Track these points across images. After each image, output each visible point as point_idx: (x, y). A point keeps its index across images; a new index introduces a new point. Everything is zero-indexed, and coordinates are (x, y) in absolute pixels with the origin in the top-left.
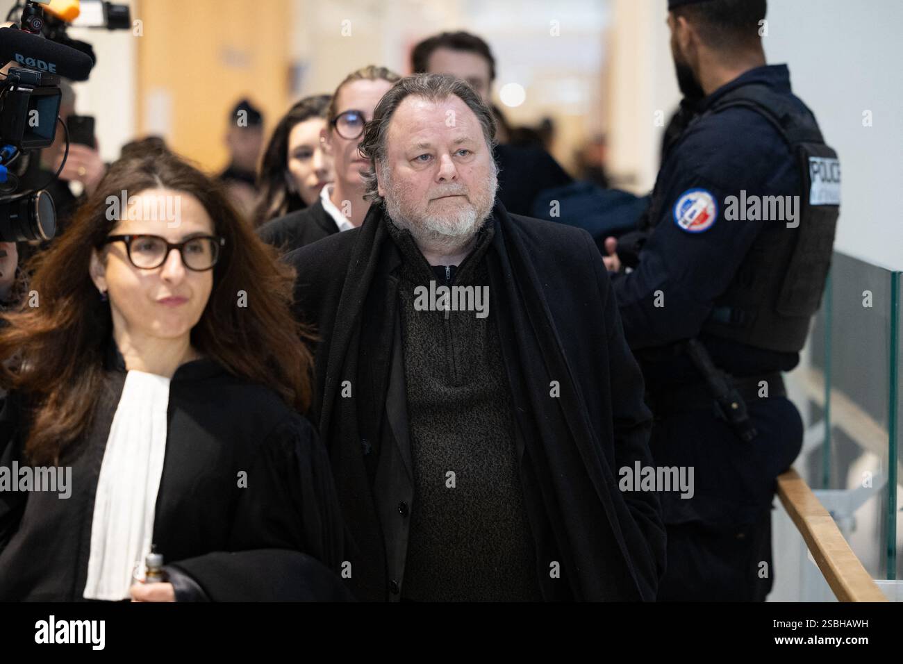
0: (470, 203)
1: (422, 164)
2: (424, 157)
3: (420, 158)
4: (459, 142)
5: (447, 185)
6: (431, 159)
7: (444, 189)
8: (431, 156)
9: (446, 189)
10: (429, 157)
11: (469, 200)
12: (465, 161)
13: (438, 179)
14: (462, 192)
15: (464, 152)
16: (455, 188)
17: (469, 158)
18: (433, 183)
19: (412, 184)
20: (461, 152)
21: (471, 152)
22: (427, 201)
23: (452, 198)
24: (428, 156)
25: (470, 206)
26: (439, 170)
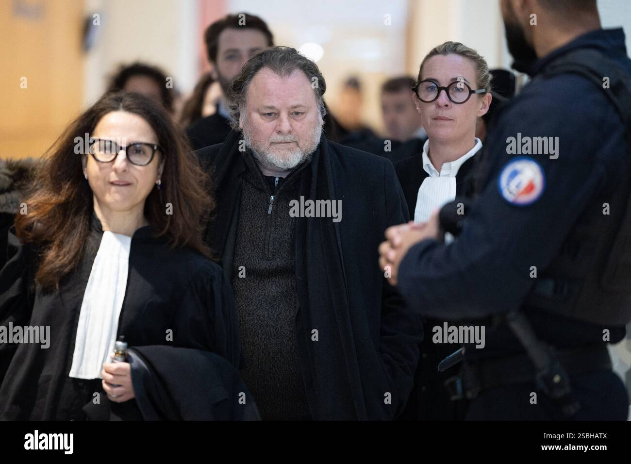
0: (298, 147)
1: (269, 119)
2: (270, 114)
4: (295, 107)
5: (283, 136)
6: (275, 116)
7: (280, 138)
8: (275, 114)
9: (282, 138)
11: (298, 145)
12: (298, 119)
13: (277, 131)
14: (294, 140)
15: (297, 113)
16: (289, 138)
17: (301, 117)
18: (274, 133)
19: (260, 131)
20: (296, 113)
21: (303, 113)
22: (269, 144)
23: (286, 144)
24: (272, 114)
25: (298, 149)
26: (279, 125)
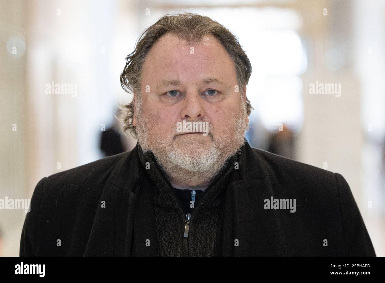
1: (171, 100)
2: (173, 93)
3: (168, 94)
4: (208, 82)
6: (180, 95)
8: (180, 92)
10: (178, 93)
12: (212, 100)
13: (183, 116)
17: (217, 98)
18: (180, 119)
19: (160, 118)
20: (210, 92)
21: (219, 93)
22: (172, 136)
23: (196, 135)
25: (213, 143)
26: (185, 108)
